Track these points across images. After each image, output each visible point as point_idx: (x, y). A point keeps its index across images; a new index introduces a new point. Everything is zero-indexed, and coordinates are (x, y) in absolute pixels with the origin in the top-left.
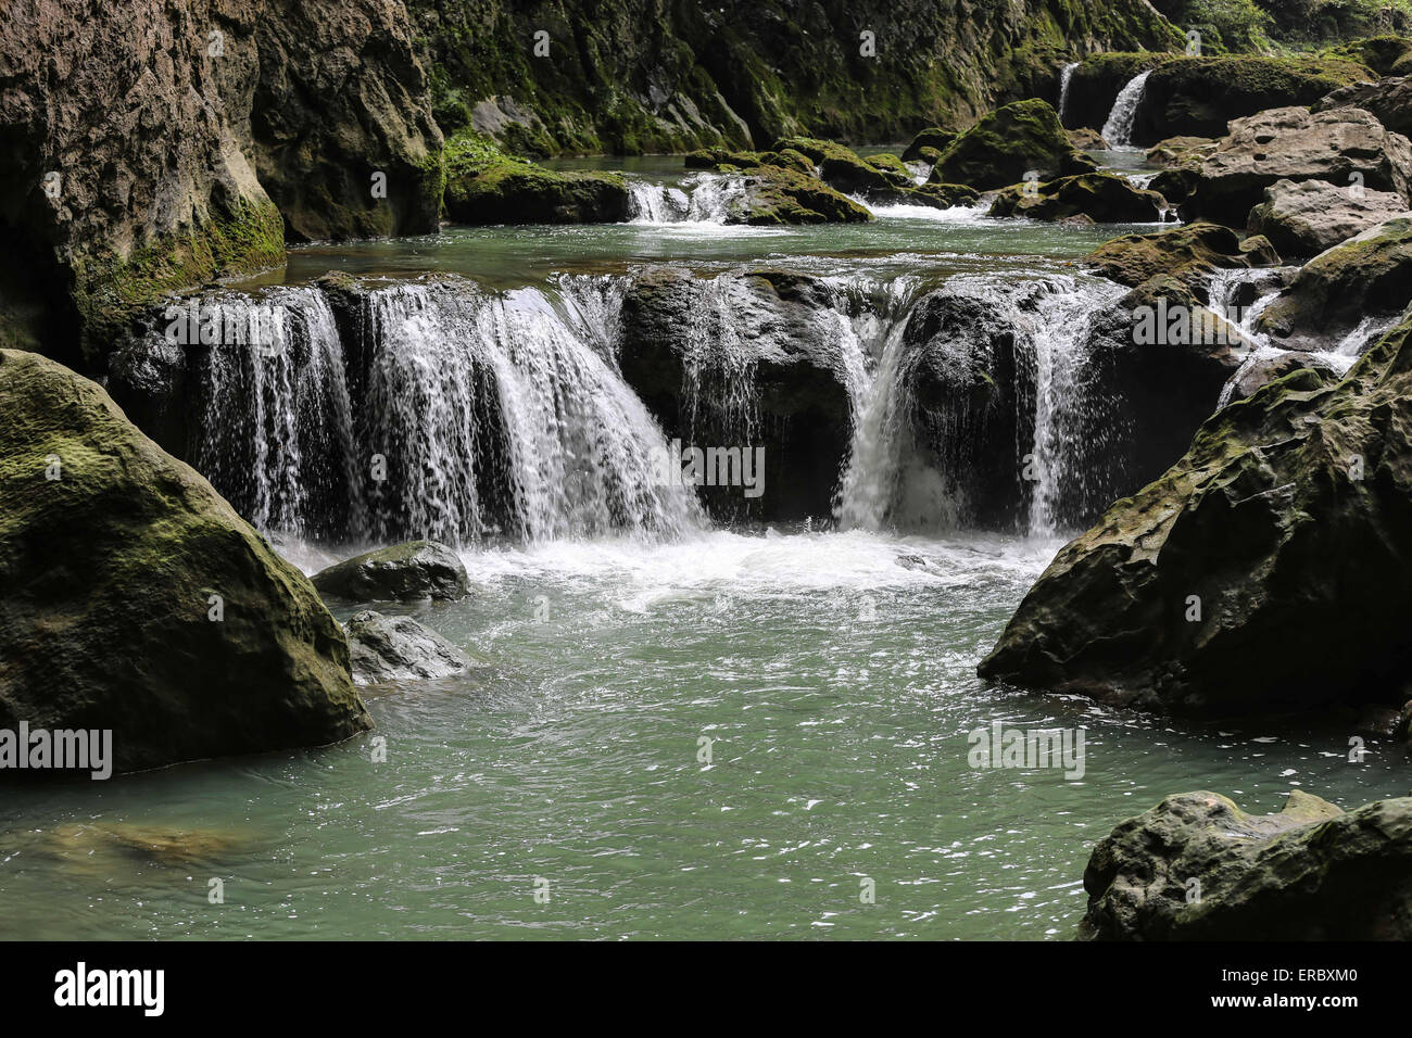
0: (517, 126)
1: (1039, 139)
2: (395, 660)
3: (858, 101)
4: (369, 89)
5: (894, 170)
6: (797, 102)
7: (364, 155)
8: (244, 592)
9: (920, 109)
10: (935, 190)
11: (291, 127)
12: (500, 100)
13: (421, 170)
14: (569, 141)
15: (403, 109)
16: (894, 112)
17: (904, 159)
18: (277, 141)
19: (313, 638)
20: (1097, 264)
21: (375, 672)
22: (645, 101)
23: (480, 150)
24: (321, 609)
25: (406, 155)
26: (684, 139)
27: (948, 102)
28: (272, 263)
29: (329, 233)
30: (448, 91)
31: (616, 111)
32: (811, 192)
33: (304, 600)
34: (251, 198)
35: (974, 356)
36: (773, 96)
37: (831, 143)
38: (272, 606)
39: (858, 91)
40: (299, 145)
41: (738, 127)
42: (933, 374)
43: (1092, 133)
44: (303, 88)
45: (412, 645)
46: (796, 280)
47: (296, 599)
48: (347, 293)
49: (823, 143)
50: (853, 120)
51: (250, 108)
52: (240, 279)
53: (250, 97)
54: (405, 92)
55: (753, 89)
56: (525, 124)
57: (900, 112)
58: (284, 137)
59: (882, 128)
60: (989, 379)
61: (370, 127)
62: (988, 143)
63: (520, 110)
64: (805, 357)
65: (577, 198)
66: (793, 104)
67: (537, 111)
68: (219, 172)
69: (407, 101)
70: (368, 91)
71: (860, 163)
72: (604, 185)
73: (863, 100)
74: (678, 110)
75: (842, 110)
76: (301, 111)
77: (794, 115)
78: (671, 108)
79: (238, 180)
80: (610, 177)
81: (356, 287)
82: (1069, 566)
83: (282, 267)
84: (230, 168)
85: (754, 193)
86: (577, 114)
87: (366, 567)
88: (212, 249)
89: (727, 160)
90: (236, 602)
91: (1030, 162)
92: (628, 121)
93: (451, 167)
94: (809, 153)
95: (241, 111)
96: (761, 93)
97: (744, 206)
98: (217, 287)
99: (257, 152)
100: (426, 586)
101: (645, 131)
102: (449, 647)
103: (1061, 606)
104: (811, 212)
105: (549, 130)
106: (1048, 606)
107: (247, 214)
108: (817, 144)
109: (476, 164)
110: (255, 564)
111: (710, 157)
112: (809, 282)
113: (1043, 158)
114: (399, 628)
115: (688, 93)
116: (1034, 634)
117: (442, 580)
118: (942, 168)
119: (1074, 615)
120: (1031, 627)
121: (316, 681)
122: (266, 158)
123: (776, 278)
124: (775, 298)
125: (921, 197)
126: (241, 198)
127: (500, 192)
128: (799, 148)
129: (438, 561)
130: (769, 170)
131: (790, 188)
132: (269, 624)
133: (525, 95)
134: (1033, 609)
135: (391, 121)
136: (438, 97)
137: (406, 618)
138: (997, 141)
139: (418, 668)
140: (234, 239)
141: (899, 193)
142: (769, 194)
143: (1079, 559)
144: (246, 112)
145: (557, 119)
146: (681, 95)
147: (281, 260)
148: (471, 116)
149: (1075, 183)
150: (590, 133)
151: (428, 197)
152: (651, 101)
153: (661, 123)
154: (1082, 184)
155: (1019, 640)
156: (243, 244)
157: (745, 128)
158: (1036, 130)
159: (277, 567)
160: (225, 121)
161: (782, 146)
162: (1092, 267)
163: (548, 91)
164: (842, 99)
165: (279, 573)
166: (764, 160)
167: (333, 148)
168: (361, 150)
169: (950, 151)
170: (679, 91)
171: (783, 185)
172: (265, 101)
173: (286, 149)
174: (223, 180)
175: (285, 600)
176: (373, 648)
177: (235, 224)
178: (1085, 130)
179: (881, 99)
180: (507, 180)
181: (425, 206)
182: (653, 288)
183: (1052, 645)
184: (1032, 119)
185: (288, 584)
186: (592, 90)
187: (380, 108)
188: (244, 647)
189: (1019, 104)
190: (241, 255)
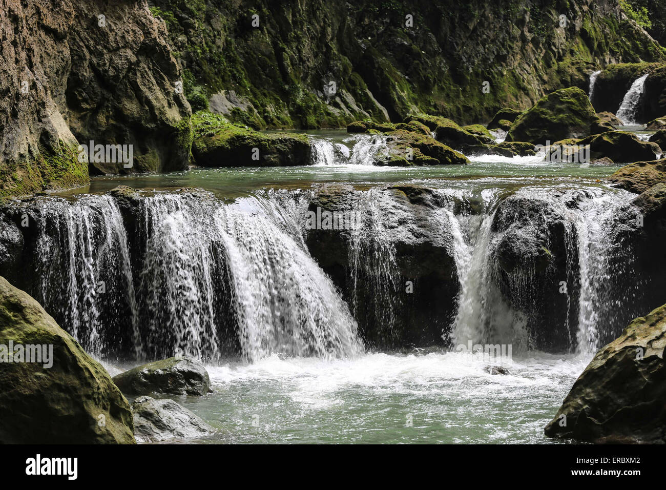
0: (239, 110)
1: (576, 113)
2: (163, 427)
3: (458, 97)
4: (143, 77)
5: (482, 134)
6: (418, 96)
7: (140, 119)
8: (63, 375)
9: (498, 101)
10: (509, 146)
11: (92, 100)
12: (227, 93)
13: (177, 130)
14: (272, 120)
15: (165, 90)
16: (482, 104)
17: (488, 128)
18: (83, 110)
19: (109, 407)
20: (617, 181)
21: (149, 435)
22: (321, 95)
23: (215, 120)
24: (114, 389)
25: (167, 119)
26: (346, 119)
27: (516, 97)
28: (81, 183)
29: (117, 170)
30: (193, 87)
31: (302, 101)
32: (429, 145)
33: (103, 382)
34: (66, 141)
35: (538, 237)
36: (404, 92)
37: (442, 118)
38: (82, 384)
39: (458, 90)
40: (98, 113)
41: (381, 112)
42: (511, 250)
43: (610, 114)
44: (99, 75)
45: (173, 418)
46: (421, 191)
47: (97, 380)
48: (130, 199)
49: (436, 117)
50: (455, 109)
51: (65, 88)
52: (60, 191)
53: (65, 80)
54: (166, 79)
55: (391, 87)
56: (243, 109)
57: (485, 105)
58: (88, 106)
59: (474, 114)
60: (548, 252)
61: (144, 101)
62: (543, 116)
63: (240, 100)
64: (427, 240)
65: (278, 150)
66: (416, 97)
67: (251, 100)
68: (45, 123)
69: (167, 84)
70: (142, 77)
71: (460, 129)
72: (295, 142)
73: (461, 96)
74: (342, 101)
75: (448, 102)
76: (98, 90)
77: (417, 104)
78: (338, 99)
79: (58, 130)
80: (299, 137)
81: (136, 195)
82: (604, 361)
83: (87, 186)
84: (53, 121)
85: (392, 146)
86: (277, 103)
87: (143, 373)
88: (41, 172)
89: (374, 127)
90: (57, 381)
91: (570, 128)
92: (310, 107)
93: (197, 131)
94: (427, 123)
95: (60, 89)
96: (396, 90)
97: (386, 154)
98: (44, 194)
99: (70, 117)
100: (182, 385)
101: (321, 114)
102: (197, 419)
103: (599, 387)
104: (429, 158)
105: (259, 113)
106: (591, 388)
107: (64, 151)
108: (433, 119)
109: (213, 128)
110: (70, 357)
111: (363, 126)
112: (429, 192)
113: (579, 125)
114: (165, 407)
115: (348, 90)
116: (582, 406)
117: (193, 381)
118: (514, 132)
119: (608, 393)
120: (579, 401)
121: (110, 435)
122: (76, 120)
123: (407, 190)
124: (407, 203)
125: (500, 150)
126: (60, 141)
127: (228, 146)
128: (420, 120)
129: (190, 369)
130: (402, 133)
131: (416, 143)
132: (79, 397)
133: (243, 90)
134: (581, 390)
135: (157, 97)
136: (187, 91)
137: (170, 401)
138: (549, 115)
139: (177, 432)
140: (55, 166)
141: (486, 148)
142: (402, 146)
143: (610, 356)
144: (63, 90)
145: (264, 106)
146: (344, 91)
147: (86, 181)
148: (209, 104)
149: (600, 138)
150: (286, 115)
151: (182, 147)
152: (324, 95)
153: (331, 109)
154: (605, 138)
155: (572, 410)
156: (61, 170)
157: (385, 112)
158: (574, 107)
159: (85, 359)
160: (49, 92)
161: (409, 119)
162: (613, 182)
163: (258, 88)
164: (448, 95)
165: (86, 363)
166: (398, 128)
167: (119, 114)
168: (138, 116)
169: (519, 122)
170: (342, 88)
171: (411, 141)
172: (75, 83)
173: (88, 115)
174: (48, 128)
175: (90, 381)
176: (148, 419)
177: (56, 157)
178: (605, 113)
179: (472, 95)
180: (233, 139)
181: (180, 153)
182: (328, 197)
183: (594, 413)
184: (572, 100)
185: (92, 371)
186: (287, 87)
187: (150, 89)
188: (63, 411)
189: (563, 90)
190: (60, 177)
